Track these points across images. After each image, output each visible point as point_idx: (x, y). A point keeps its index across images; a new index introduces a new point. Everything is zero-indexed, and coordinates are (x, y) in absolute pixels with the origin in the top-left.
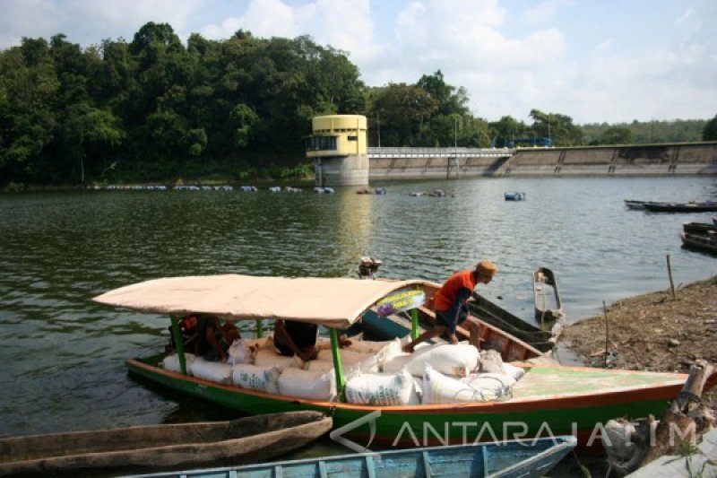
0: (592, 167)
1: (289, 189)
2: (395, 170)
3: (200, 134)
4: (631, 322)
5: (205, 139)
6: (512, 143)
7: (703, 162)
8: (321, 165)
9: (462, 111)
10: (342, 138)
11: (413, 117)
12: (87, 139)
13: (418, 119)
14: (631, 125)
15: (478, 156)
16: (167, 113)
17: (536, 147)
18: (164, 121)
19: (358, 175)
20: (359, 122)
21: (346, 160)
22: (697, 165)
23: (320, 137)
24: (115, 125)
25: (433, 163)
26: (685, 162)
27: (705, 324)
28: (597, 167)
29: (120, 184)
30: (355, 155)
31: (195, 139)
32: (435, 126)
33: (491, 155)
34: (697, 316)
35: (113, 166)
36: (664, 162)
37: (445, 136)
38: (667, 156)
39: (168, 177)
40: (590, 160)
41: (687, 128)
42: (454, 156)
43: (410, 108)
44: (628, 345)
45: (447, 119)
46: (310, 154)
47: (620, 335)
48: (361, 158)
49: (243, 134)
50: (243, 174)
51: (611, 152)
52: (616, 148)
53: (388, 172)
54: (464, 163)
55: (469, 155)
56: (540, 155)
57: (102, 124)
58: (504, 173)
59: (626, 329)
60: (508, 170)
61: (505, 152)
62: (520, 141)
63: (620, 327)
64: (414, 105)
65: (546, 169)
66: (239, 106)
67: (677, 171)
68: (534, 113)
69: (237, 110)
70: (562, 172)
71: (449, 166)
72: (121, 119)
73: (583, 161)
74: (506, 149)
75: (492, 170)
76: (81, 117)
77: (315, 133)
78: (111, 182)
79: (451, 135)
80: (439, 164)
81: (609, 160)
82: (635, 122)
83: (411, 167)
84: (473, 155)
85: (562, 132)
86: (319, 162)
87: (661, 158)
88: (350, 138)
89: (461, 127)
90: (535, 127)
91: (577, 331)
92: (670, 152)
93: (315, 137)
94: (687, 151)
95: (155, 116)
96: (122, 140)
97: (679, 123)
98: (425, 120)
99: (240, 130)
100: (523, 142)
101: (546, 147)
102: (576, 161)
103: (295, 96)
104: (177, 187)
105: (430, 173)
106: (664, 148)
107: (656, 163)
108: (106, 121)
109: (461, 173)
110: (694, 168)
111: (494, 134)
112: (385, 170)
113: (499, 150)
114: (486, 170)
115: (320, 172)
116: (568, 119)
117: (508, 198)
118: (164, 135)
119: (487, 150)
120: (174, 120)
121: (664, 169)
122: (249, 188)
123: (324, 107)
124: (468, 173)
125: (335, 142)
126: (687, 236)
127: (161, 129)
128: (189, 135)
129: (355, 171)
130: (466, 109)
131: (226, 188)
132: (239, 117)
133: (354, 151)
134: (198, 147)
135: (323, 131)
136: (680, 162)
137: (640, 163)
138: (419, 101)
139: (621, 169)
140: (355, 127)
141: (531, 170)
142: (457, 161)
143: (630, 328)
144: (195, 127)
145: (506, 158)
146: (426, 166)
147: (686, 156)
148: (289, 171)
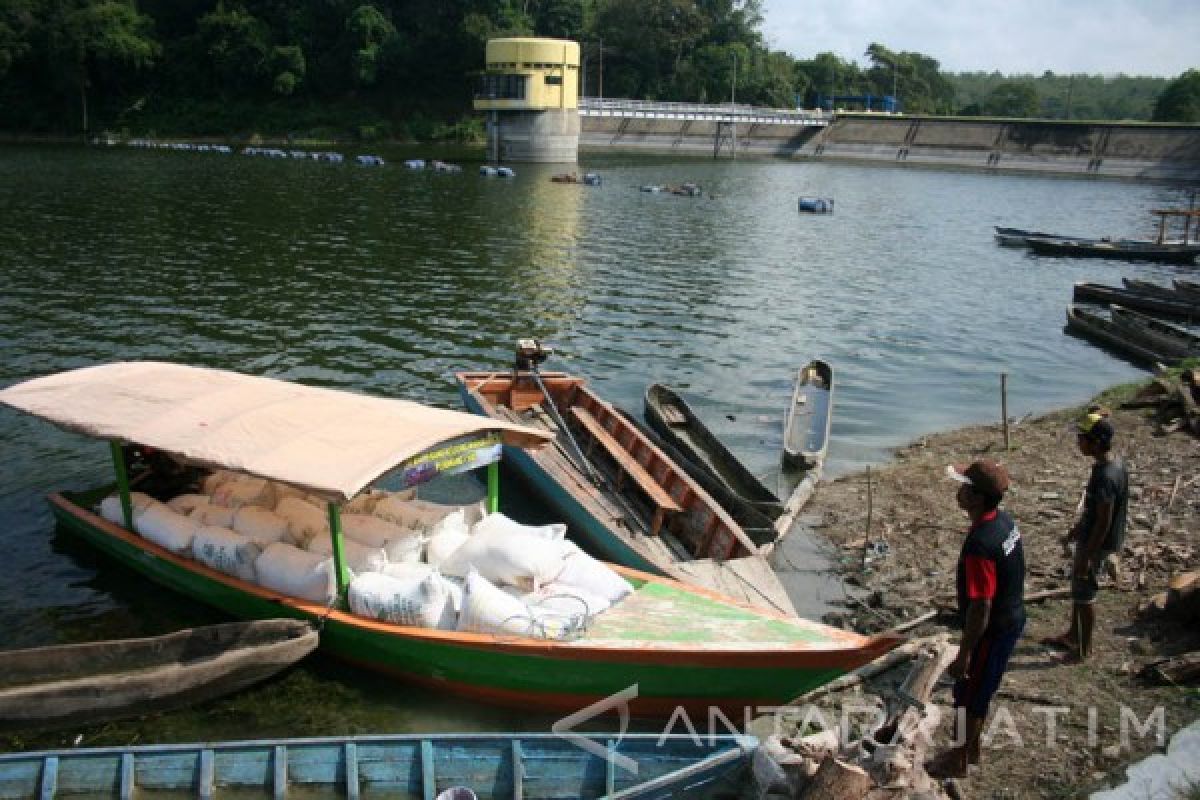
0: (961, 153)
1: (439, 165)
2: (627, 136)
3: (293, 55)
4: (926, 486)
5: (302, 65)
6: (831, 102)
7: (1146, 158)
8: (498, 124)
9: (751, 39)
10: (537, 79)
11: (664, 45)
12: (91, 52)
13: (673, 48)
14: (1040, 80)
15: (769, 121)
16: (234, 13)
17: (869, 112)
18: (228, 28)
19: (559, 145)
20: (566, 52)
21: (540, 119)
22: (1137, 162)
23: (498, 76)
24: (141, 31)
25: (692, 129)
26: (1116, 155)
27: (1042, 500)
28: (969, 153)
29: (152, 138)
30: (557, 111)
31: (284, 63)
32: (702, 63)
33: (792, 122)
34: (1034, 483)
35: (138, 105)
36: (1082, 152)
37: (716, 81)
38: (1089, 143)
39: (235, 128)
40: (957, 141)
41: (1134, 91)
42: (728, 119)
43: (660, 29)
44: (908, 532)
45: (722, 51)
46: (479, 104)
47: (901, 510)
48: (566, 115)
49: (367, 60)
51: (995, 130)
52: (1004, 123)
53: (615, 139)
54: (745, 131)
55: (753, 120)
56: (876, 127)
57: (120, 29)
58: (812, 153)
59: (915, 500)
60: (820, 148)
61: (817, 116)
62: (845, 99)
63: (906, 496)
64: (667, 25)
65: (884, 152)
66: (362, 8)
67: (1102, 170)
68: (875, 51)
69: (359, 16)
70: (910, 158)
71: (717, 136)
72: (152, 21)
73: (946, 142)
74: (818, 112)
75: (792, 147)
76: (81, 12)
77: (488, 68)
78: (136, 134)
79: (728, 81)
80: (702, 131)
81: (990, 144)
82: (1048, 74)
83: (655, 133)
84: (761, 120)
85: (918, 87)
86: (495, 118)
87: (1079, 146)
88: (550, 80)
89: (746, 68)
90: (874, 74)
91: (837, 495)
92: (1094, 137)
93: (489, 75)
94: (1123, 136)
95: (214, 18)
96: (156, 59)
97: (1122, 81)
98: (686, 52)
99: (362, 52)
100: (851, 102)
101: (888, 114)
102: (936, 139)
104: (248, 150)
105: (689, 146)
106: (1085, 129)
107: (1068, 153)
108: (124, 22)
109: (738, 148)
110: (1130, 167)
111: (801, 82)
112: (612, 136)
113: (807, 112)
114: (782, 146)
115: (495, 136)
116: (932, 64)
117: (805, 208)
118: (229, 53)
119: (785, 111)
120: (246, 29)
121: (1079, 164)
122: (370, 159)
123: (511, 19)
124: (751, 149)
125: (523, 87)
126: (1076, 311)
127: (225, 42)
128: (273, 56)
129: (553, 138)
130: (758, 37)
131: (332, 156)
132: (363, 29)
133: (555, 103)
134: (289, 78)
135: (504, 65)
136: (1107, 155)
137: (1044, 151)
138: (677, 16)
139: (1008, 162)
140: (560, 61)
141: (858, 152)
142: (734, 129)
143: (920, 498)
144: (285, 43)
145: (817, 129)
146: (681, 133)
147: (1120, 144)
148: (446, 129)
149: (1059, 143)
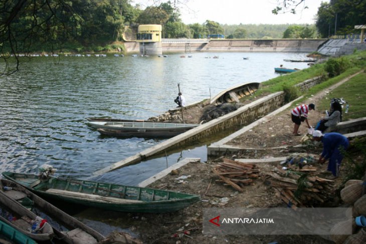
0: (243, 48)
8: (144, 46)
9: (179, 20)
10: (154, 34)
19: (159, 50)
20: (159, 28)
22: (284, 48)
23: (144, 34)
28: (245, 48)
33: (198, 42)
38: (273, 44)
40: (242, 45)
42: (189, 42)
45: (173, 24)
48: (160, 43)
49: (79, 29)
50: (79, 49)
51: (251, 42)
52: (253, 40)
56: (221, 42)
58: (206, 50)
60: (208, 48)
61: (204, 41)
65: (224, 49)
66: (74, 15)
67: (277, 50)
68: (208, 22)
69: (74, 17)
70: (231, 50)
71: (185, 47)
75: (200, 48)
77: (140, 32)
81: (250, 45)
86: (143, 44)
87: (270, 45)
88: (157, 35)
94: (280, 42)
102: (237, 45)
103: (105, 11)
106: (271, 41)
111: (192, 31)
114: (197, 48)
115: (144, 49)
121: (271, 49)
125: (151, 36)
127: (30, 25)
132: (76, 20)
133: (158, 40)
135: (145, 31)
136: (278, 47)
137: (262, 46)
139: (255, 49)
140: (158, 30)
141: (218, 48)
142: (190, 45)
145: (206, 44)
146: (169, 46)
147: (280, 44)
148: (102, 48)
149: (266, 44)
